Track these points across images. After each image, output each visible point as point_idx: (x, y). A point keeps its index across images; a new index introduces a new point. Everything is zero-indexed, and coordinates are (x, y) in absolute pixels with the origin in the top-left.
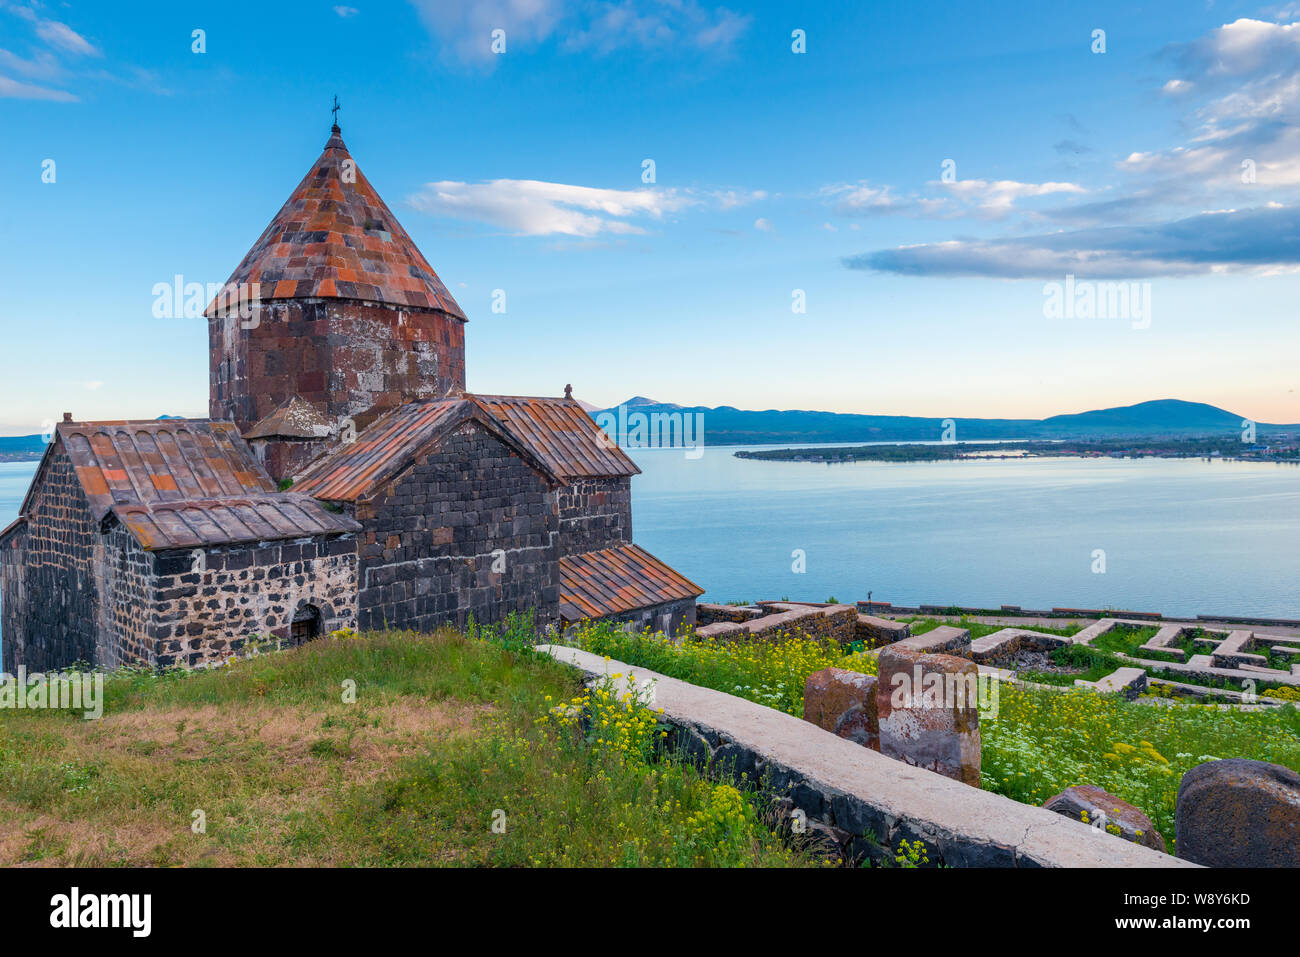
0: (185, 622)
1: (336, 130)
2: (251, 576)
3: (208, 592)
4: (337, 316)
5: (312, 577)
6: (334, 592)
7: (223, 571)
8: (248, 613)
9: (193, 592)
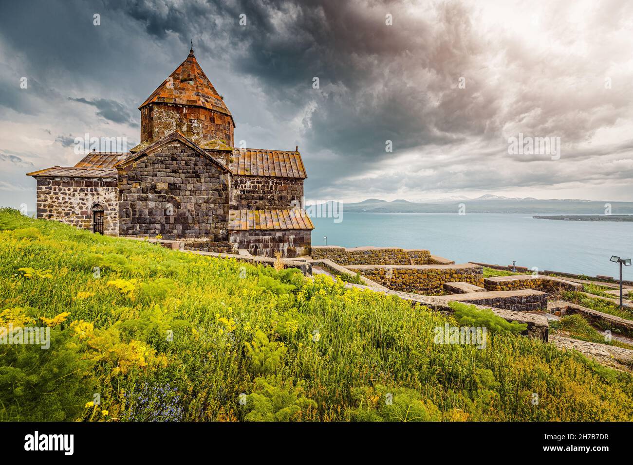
0: (47, 203)
1: (192, 51)
2: (72, 190)
3: (55, 194)
4: (157, 109)
5: (98, 194)
6: (108, 201)
7: (61, 187)
8: (71, 203)
9: (49, 193)
